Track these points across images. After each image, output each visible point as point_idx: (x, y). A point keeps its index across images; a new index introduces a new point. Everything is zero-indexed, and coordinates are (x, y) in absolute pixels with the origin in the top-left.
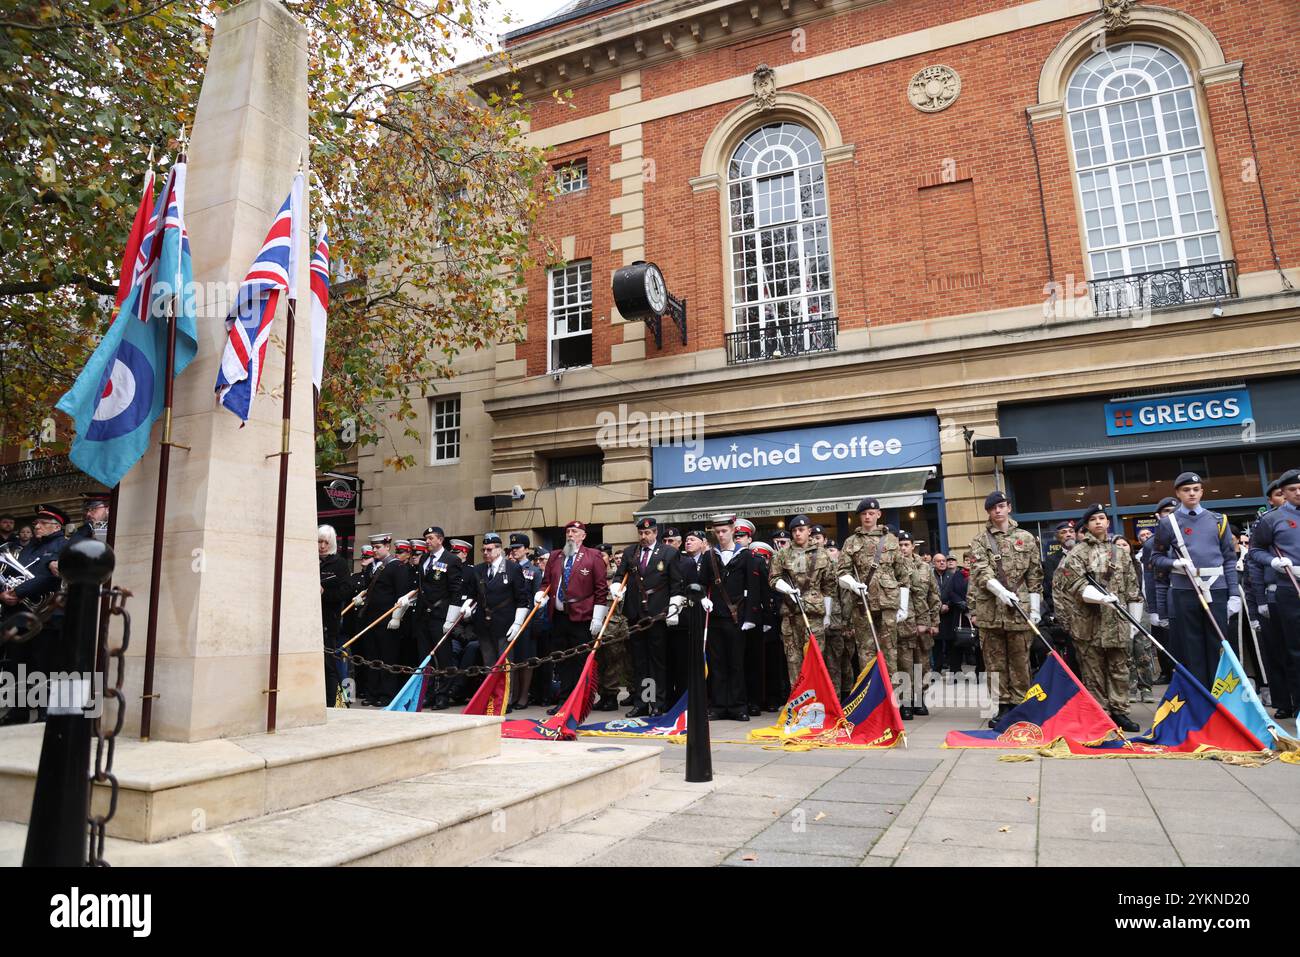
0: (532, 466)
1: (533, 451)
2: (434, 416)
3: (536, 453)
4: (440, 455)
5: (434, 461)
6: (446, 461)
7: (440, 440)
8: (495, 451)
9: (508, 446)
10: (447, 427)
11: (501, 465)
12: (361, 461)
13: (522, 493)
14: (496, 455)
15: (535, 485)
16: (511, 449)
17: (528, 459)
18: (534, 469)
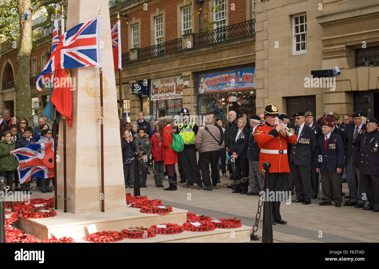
0: (344, 55)
1: (344, 46)
2: (294, 25)
3: (347, 47)
4: (298, 49)
5: (295, 52)
6: (301, 52)
7: (298, 40)
8: (324, 46)
9: (331, 43)
10: (301, 32)
11: (328, 55)
12: (257, 53)
13: (339, 71)
14: (324, 49)
15: (346, 66)
16: (332, 45)
17: (342, 51)
18: (345, 56)
